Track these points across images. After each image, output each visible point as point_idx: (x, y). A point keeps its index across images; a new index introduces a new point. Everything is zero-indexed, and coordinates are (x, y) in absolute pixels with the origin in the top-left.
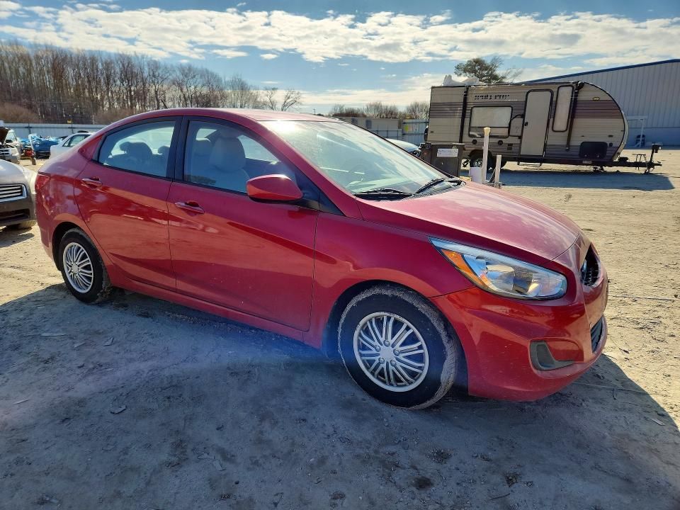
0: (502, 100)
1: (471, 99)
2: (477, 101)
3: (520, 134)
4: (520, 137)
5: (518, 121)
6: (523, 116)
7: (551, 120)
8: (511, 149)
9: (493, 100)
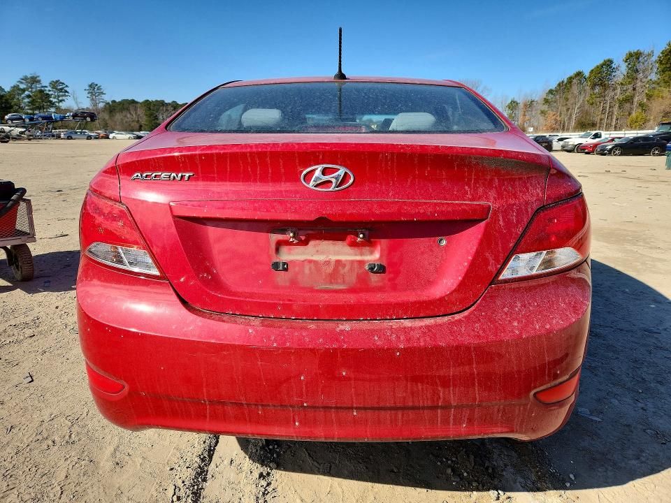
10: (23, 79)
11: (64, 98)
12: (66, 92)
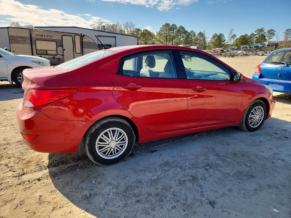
0: (50, 38)
1: (34, 36)
2: (37, 37)
3: (62, 54)
4: (63, 55)
5: (60, 49)
6: (62, 46)
7: (74, 48)
8: (60, 60)
9: (46, 37)
10: (257, 30)
11: (272, 37)
12: (274, 34)
